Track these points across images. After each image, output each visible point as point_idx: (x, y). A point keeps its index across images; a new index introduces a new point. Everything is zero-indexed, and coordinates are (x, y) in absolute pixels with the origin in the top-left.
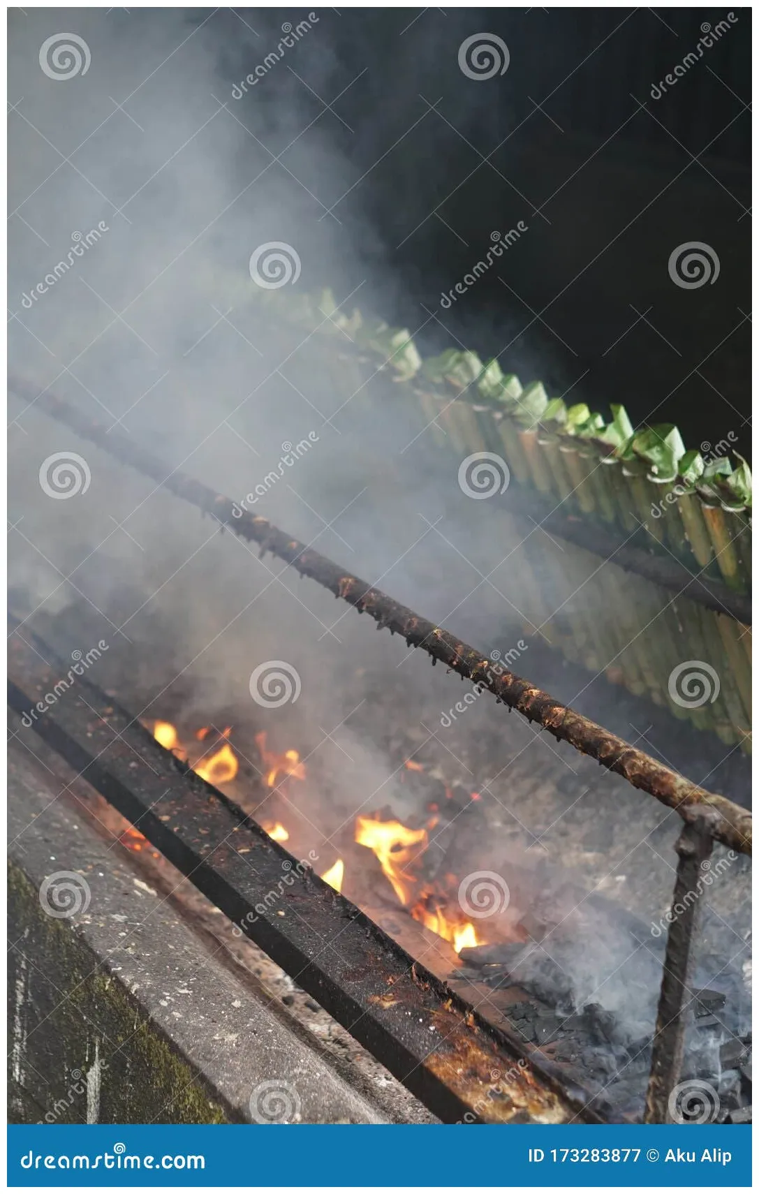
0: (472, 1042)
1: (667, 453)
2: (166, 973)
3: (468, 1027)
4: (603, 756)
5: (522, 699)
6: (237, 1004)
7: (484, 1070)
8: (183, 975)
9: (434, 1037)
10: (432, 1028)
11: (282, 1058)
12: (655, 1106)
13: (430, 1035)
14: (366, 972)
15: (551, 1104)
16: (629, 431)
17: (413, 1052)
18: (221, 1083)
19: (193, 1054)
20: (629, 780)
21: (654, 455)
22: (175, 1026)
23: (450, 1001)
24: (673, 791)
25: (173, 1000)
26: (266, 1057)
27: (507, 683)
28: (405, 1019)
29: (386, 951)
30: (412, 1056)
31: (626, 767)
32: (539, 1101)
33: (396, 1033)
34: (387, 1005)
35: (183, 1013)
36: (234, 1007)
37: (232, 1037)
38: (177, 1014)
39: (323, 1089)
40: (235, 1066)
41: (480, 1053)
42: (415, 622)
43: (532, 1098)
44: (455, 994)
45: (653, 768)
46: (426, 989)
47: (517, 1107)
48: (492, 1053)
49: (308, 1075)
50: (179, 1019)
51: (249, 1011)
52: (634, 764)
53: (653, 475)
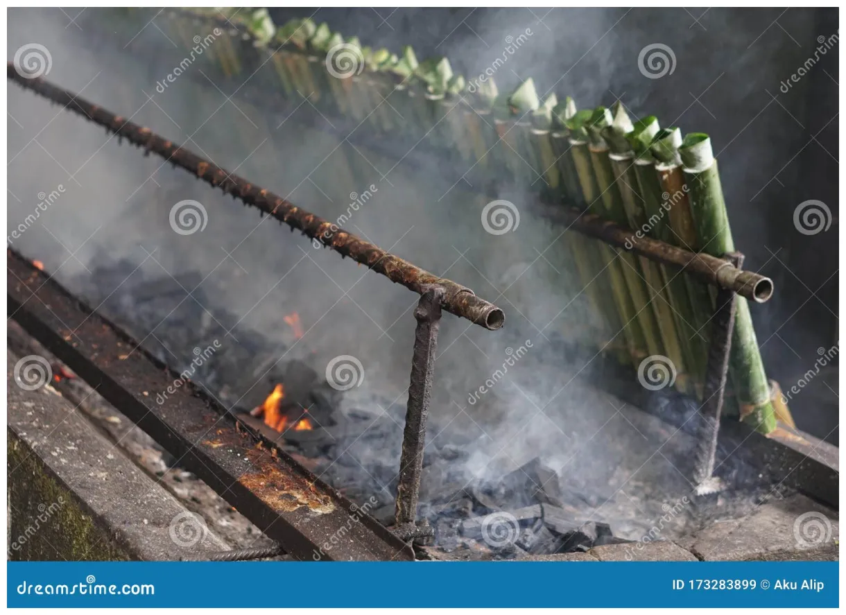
0: (274, 467)
1: (438, 76)
2: (59, 437)
3: (272, 458)
4: (371, 261)
5: (319, 230)
6: (110, 456)
7: (280, 483)
8: (72, 439)
9: (246, 464)
10: (246, 459)
11: (139, 488)
12: (402, 505)
13: (244, 463)
14: (202, 427)
15: (325, 502)
16: (414, 63)
17: (230, 473)
18: (91, 501)
19: (72, 484)
20: (387, 276)
21: (430, 78)
22: (61, 468)
23: (261, 442)
24: (416, 278)
25: (62, 452)
26: (127, 486)
27: (308, 221)
28: (228, 454)
29: (220, 415)
30: (229, 476)
31: (386, 267)
32: (317, 500)
33: (220, 462)
34: (215, 446)
35: (69, 460)
36: (108, 459)
37: (103, 475)
38: (63, 461)
39: (167, 506)
40: (103, 491)
41: (278, 473)
42: (249, 187)
43: (312, 499)
44: (265, 437)
45: (404, 266)
46: (245, 436)
47: (301, 504)
48: (288, 473)
49: (157, 498)
50: (65, 463)
51: (119, 462)
52: (391, 264)
53: (430, 93)
